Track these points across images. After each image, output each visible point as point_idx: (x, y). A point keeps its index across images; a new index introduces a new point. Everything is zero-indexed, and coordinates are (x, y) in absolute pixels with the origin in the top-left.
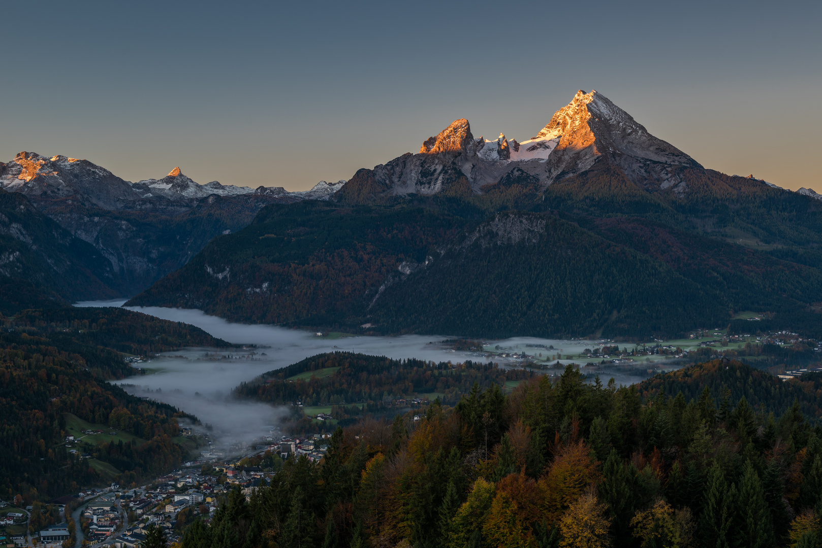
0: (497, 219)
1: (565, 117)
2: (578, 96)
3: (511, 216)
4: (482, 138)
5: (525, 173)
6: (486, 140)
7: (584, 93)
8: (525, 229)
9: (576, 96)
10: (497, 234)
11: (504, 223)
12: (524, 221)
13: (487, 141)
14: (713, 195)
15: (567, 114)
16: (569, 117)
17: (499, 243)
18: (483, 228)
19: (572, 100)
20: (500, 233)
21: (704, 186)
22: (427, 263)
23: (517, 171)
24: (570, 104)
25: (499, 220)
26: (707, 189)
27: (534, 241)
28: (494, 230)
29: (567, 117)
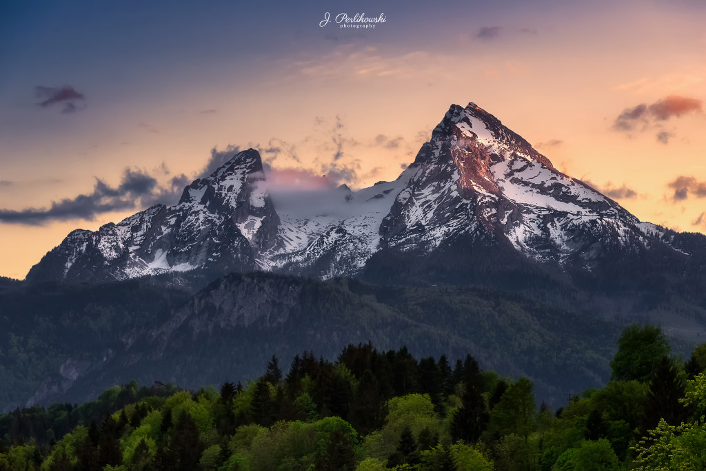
0: (222, 286)
3: (246, 279)
5: (349, 234)
8: (267, 301)
10: (221, 309)
11: (234, 292)
12: (266, 288)
17: (222, 324)
18: (200, 302)
20: (226, 308)
22: (105, 359)
23: (337, 232)
25: (226, 286)
27: (280, 320)
28: (217, 305)
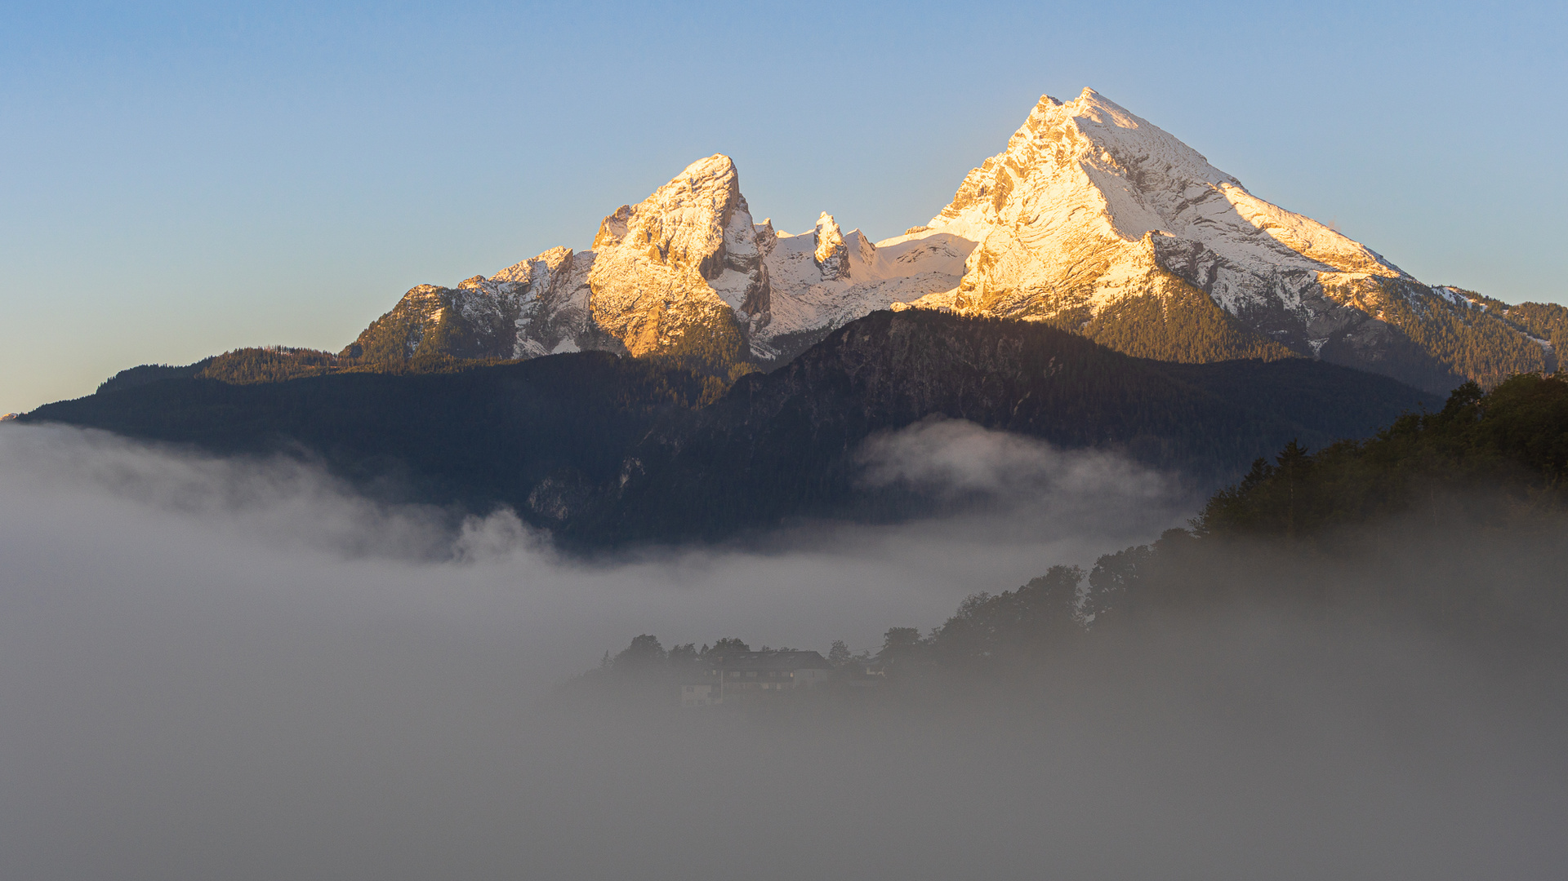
1: (1002, 170)
2: (1040, 111)
4: (769, 226)
6: (780, 232)
7: (1057, 102)
9: (1035, 111)
13: (782, 234)
14: (1472, 353)
15: (1009, 162)
16: (1016, 169)
19: (1023, 122)
21: (1440, 328)
24: (1018, 135)
26: (1451, 337)
29: (1009, 171)
